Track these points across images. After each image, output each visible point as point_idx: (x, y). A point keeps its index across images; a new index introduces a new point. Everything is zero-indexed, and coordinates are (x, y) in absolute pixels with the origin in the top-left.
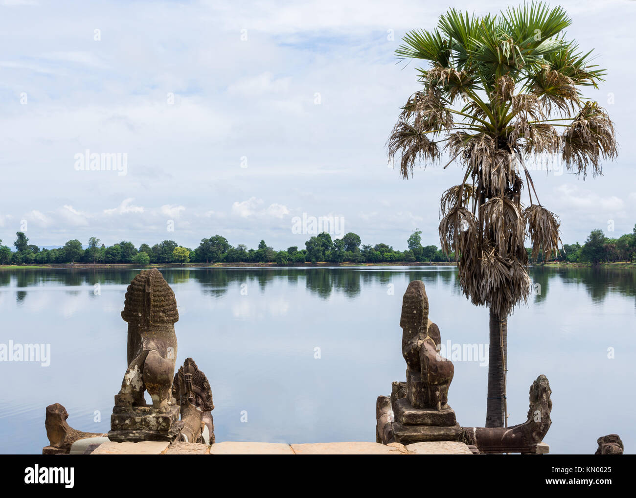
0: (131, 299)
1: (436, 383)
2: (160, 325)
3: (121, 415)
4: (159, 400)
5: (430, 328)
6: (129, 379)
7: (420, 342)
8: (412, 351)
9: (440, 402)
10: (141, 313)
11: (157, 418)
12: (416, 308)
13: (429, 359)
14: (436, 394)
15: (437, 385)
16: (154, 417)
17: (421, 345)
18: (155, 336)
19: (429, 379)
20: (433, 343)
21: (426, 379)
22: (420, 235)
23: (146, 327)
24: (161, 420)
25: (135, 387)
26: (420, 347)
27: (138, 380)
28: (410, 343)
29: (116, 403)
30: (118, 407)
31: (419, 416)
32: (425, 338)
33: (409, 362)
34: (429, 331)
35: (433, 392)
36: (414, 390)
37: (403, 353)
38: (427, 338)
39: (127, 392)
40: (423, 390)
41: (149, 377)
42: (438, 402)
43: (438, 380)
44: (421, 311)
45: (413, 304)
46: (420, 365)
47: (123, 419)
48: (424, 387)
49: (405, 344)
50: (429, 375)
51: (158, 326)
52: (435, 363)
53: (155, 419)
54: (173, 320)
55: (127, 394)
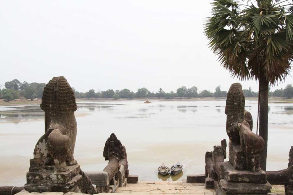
0: (45, 96)
1: (252, 153)
2: (64, 113)
3: (33, 173)
4: (59, 163)
5: (246, 115)
6: (39, 149)
7: (239, 124)
8: (234, 131)
9: (255, 166)
10: (51, 104)
11: (57, 175)
12: (236, 101)
13: (247, 136)
14: (252, 161)
15: (252, 154)
16: (55, 175)
17: (240, 126)
18: (60, 120)
19: (247, 150)
20: (248, 125)
21: (245, 150)
22: (220, 87)
23: (54, 114)
24: (60, 177)
25: (43, 154)
26: (239, 127)
27: (45, 149)
28: (232, 125)
29: (31, 165)
30: (32, 167)
31: (240, 176)
32: (243, 121)
33: (231, 138)
34: (245, 117)
35: (250, 159)
36: (236, 157)
37: (227, 131)
38: (244, 121)
39: (38, 157)
40: (242, 157)
41: (51, 147)
42: (253, 166)
43: (254, 151)
44: (240, 103)
45: (234, 98)
46: (240, 140)
47: (34, 176)
48: (243, 156)
49: (228, 126)
50: (247, 147)
51: (63, 113)
52: (251, 138)
53: (56, 176)
54: (72, 109)
55: (37, 159)
